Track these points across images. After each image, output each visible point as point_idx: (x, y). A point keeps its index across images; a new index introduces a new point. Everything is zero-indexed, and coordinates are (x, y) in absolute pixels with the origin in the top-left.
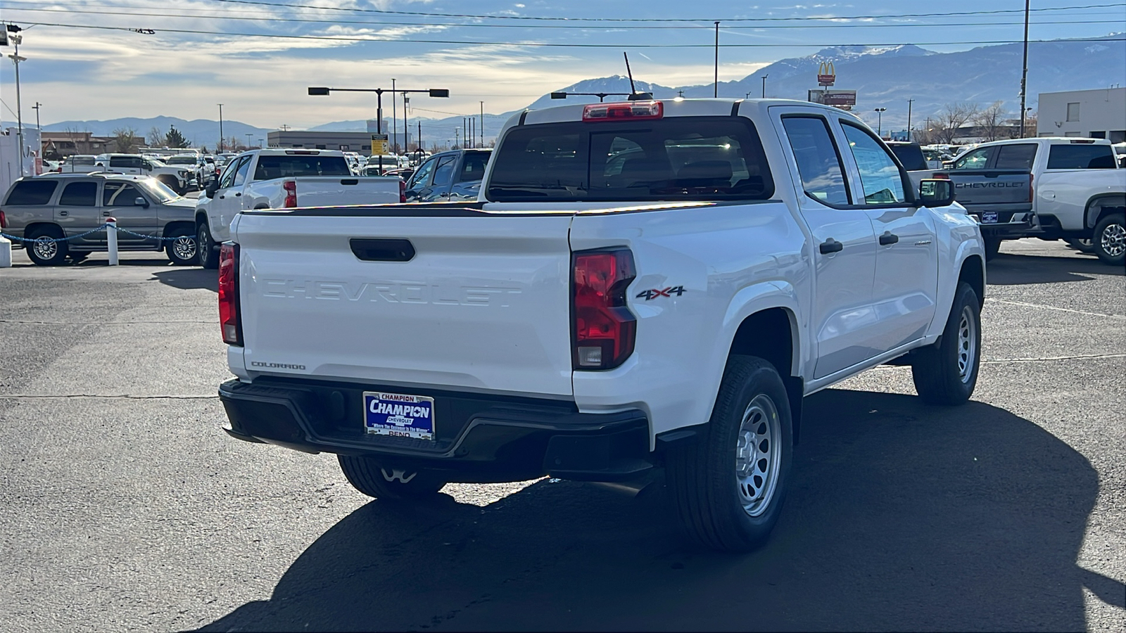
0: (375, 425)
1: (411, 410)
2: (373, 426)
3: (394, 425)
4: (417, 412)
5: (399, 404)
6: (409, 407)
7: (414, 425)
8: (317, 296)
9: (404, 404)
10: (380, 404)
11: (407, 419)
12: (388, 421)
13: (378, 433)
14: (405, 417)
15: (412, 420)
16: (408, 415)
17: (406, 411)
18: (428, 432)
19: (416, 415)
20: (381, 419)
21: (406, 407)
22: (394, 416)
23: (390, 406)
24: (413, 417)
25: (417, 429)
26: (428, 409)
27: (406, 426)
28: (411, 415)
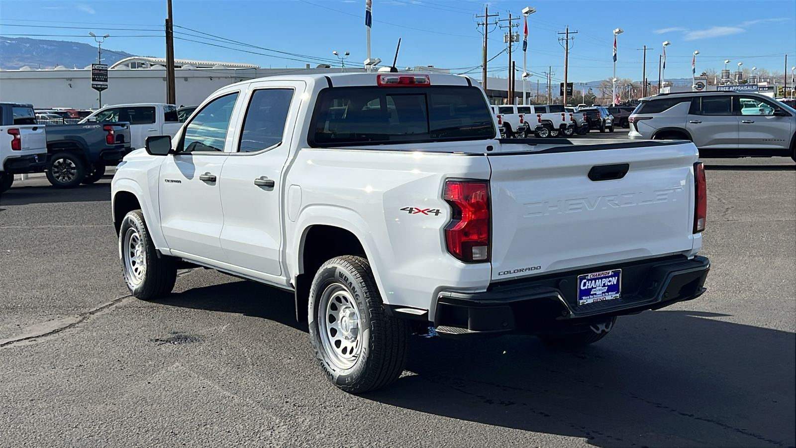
0: (584, 298)
1: (605, 281)
2: (582, 299)
3: (595, 294)
4: (610, 281)
5: (598, 279)
6: (605, 279)
7: (608, 291)
8: (566, 211)
9: (601, 278)
10: (587, 282)
11: (603, 288)
12: (592, 293)
13: (586, 303)
14: (603, 287)
15: (607, 288)
16: (604, 286)
17: (603, 283)
18: (616, 293)
19: (609, 284)
20: (587, 292)
21: (603, 280)
22: (595, 288)
23: (594, 281)
24: (608, 286)
25: (610, 293)
26: (616, 278)
27: (603, 293)
28: (606, 285)
